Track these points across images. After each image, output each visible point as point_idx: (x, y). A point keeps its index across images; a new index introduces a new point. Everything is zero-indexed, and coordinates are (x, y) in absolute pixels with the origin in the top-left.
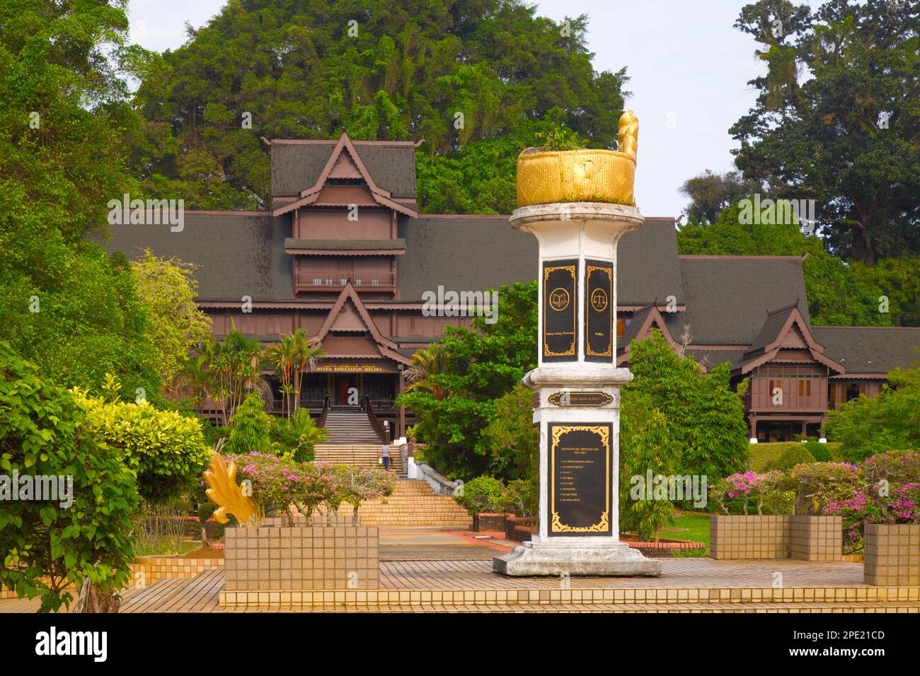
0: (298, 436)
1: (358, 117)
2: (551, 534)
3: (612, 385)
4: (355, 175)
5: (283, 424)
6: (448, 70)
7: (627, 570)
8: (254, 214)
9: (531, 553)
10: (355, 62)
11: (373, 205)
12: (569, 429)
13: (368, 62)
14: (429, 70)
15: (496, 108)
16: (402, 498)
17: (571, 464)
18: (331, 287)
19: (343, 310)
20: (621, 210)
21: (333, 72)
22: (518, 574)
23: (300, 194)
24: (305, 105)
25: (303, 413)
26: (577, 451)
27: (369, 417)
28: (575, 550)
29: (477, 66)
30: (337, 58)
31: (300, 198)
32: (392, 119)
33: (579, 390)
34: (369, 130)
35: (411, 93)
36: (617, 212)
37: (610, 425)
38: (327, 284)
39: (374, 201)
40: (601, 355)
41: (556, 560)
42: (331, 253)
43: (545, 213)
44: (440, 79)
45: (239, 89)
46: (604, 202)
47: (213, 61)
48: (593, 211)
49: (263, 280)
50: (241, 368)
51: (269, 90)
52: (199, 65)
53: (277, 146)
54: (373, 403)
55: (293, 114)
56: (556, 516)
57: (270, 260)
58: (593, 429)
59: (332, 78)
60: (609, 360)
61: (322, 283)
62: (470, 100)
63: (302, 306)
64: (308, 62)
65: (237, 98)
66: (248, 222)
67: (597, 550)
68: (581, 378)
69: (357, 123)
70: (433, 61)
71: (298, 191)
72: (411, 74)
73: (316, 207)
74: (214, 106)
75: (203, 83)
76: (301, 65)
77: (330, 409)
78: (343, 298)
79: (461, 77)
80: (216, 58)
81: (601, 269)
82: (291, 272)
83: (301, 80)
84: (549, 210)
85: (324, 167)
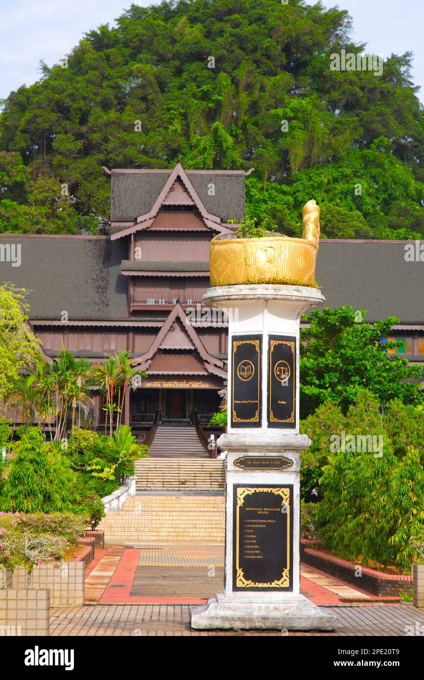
0: (118, 453)
1: (196, 146)
2: (235, 589)
3: (293, 450)
4: (188, 202)
5: (105, 440)
6: (279, 103)
7: (304, 625)
8: (94, 237)
9: (216, 607)
10: (194, 96)
11: (204, 229)
12: (252, 490)
13: (205, 96)
14: (262, 104)
15: (325, 138)
16: (216, 514)
17: (255, 523)
18: (164, 306)
19: (172, 329)
20: (299, 291)
21: (173, 106)
22: (201, 627)
23: (136, 219)
24: (147, 135)
25: (124, 430)
26: (260, 511)
27: (197, 431)
28: (256, 605)
29: (308, 99)
30: (177, 93)
31: (136, 223)
32: (228, 148)
33: (262, 454)
34: (205, 158)
35: (245, 124)
36: (296, 293)
37: (291, 487)
38: (160, 304)
39: (206, 226)
40: (284, 421)
41: (238, 614)
42: (164, 274)
43: (230, 294)
44: (273, 111)
45: (87, 121)
46: (283, 283)
47: (62, 97)
48: (273, 292)
49: (101, 299)
50: (67, 387)
51: (114, 123)
52: (50, 100)
53: (115, 174)
54: (201, 417)
55: (134, 144)
56: (240, 572)
57: (107, 281)
58: (275, 491)
59: (172, 111)
60: (292, 426)
61: (155, 302)
62: (301, 131)
63: (136, 324)
64: (150, 97)
65: (84, 129)
66: (88, 245)
67: (277, 605)
68: (262, 444)
69: (195, 152)
70: (266, 95)
71: (135, 217)
72: (246, 107)
73: (151, 231)
74: (63, 136)
75: (54, 116)
76: (144, 99)
77: (160, 422)
78: (172, 317)
79: (292, 110)
80: (66, 93)
81: (284, 343)
82: (127, 292)
83: (144, 112)
84: (234, 291)
85: (159, 194)
